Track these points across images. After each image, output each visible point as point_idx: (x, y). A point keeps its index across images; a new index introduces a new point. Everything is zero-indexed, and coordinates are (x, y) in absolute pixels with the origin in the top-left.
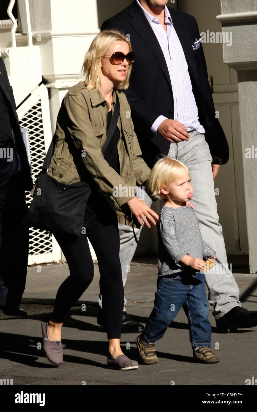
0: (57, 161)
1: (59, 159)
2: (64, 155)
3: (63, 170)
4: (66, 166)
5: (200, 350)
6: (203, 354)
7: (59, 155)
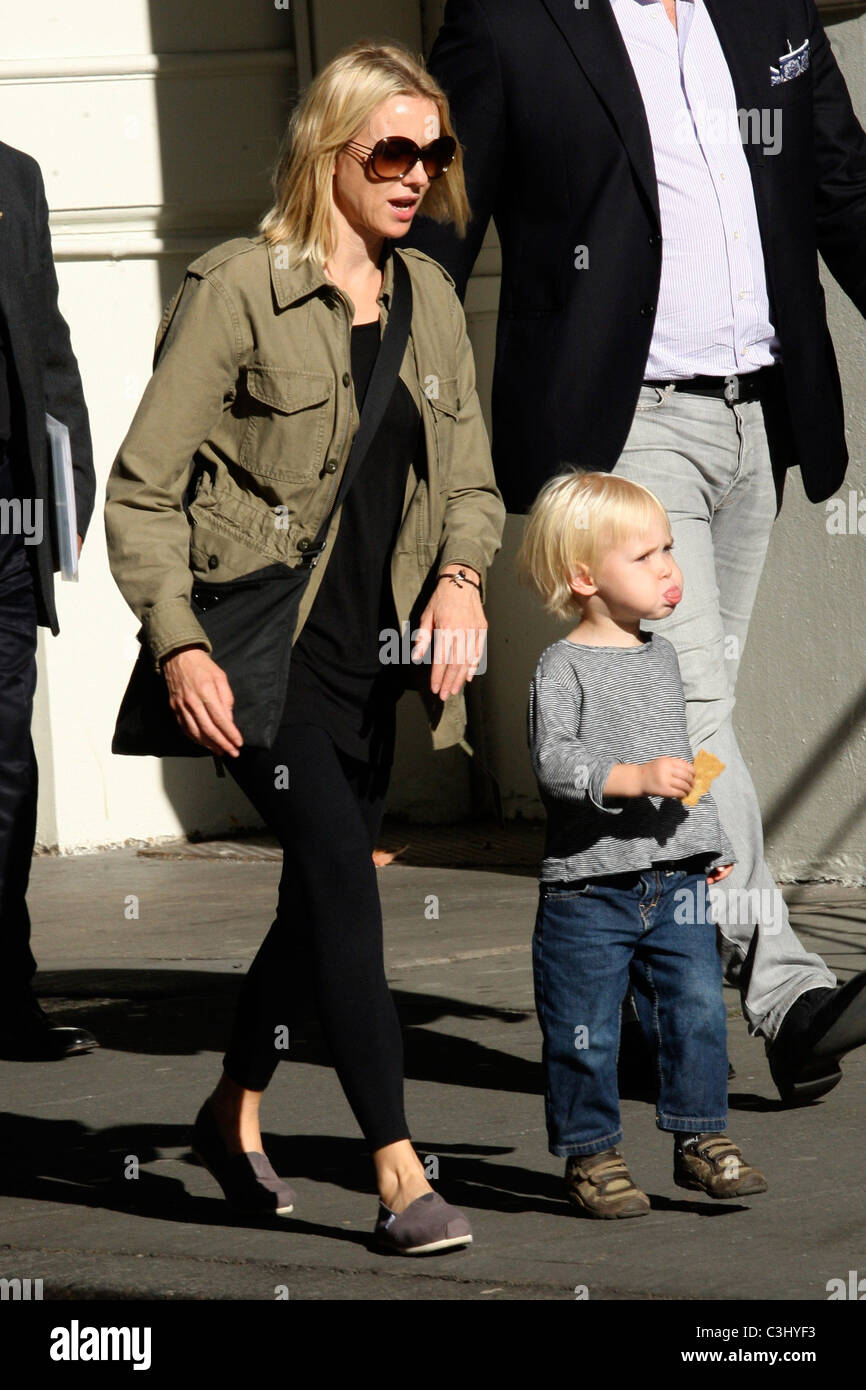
0: (201, 514)
1: (204, 506)
2: (222, 492)
3: (221, 542)
4: (233, 530)
5: (702, 1147)
6: (712, 1161)
7: (206, 493)
